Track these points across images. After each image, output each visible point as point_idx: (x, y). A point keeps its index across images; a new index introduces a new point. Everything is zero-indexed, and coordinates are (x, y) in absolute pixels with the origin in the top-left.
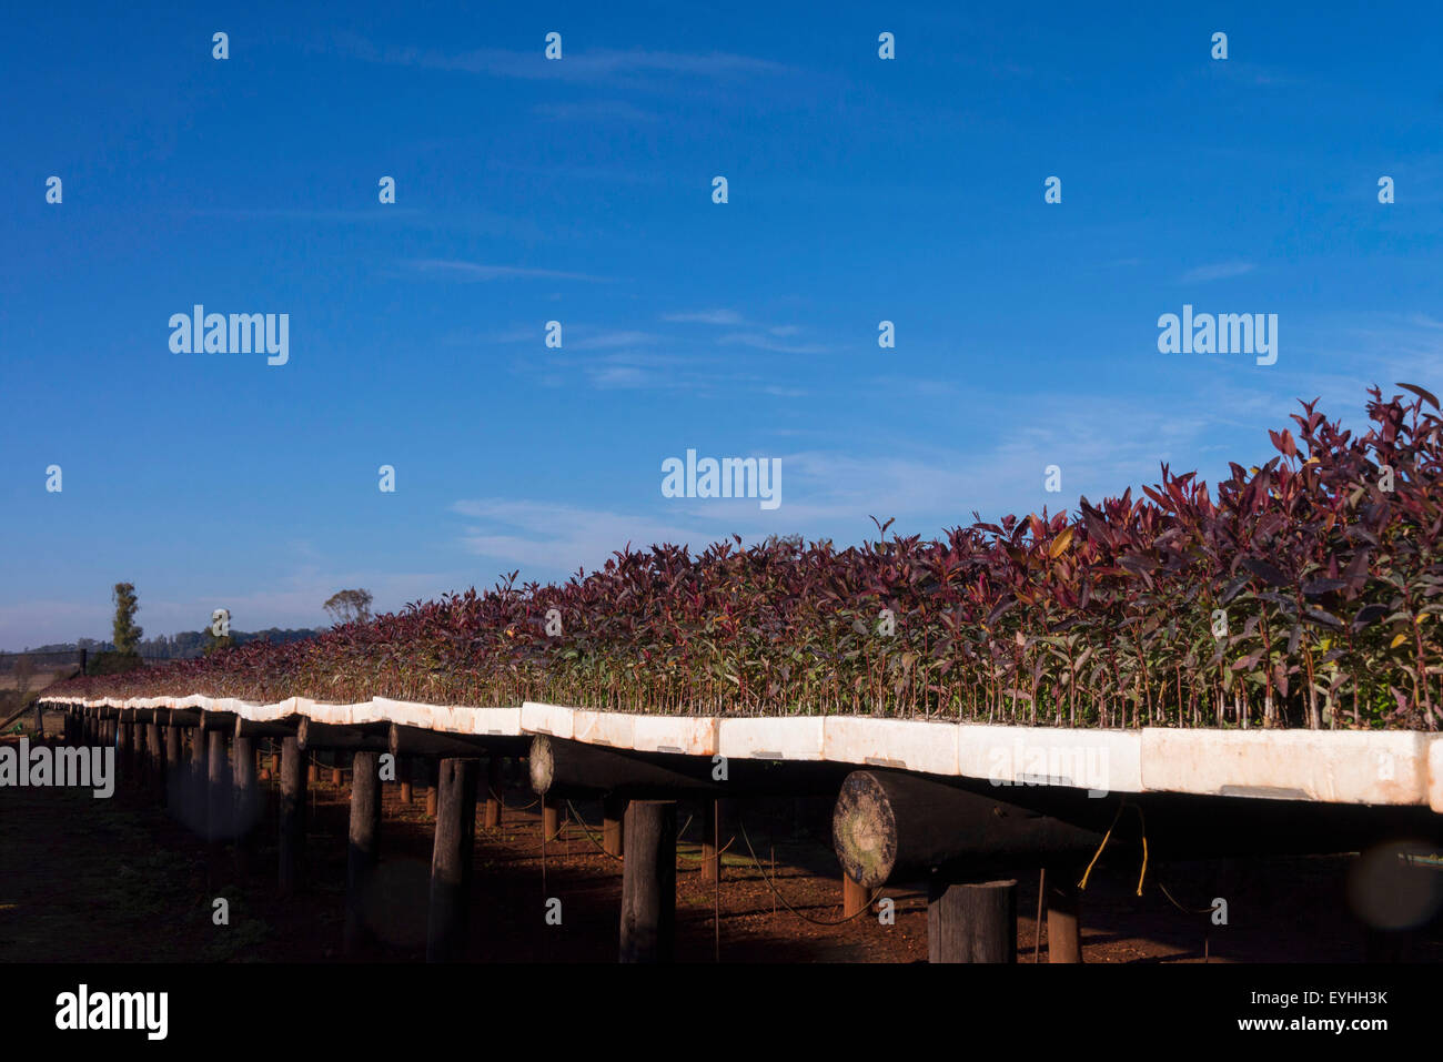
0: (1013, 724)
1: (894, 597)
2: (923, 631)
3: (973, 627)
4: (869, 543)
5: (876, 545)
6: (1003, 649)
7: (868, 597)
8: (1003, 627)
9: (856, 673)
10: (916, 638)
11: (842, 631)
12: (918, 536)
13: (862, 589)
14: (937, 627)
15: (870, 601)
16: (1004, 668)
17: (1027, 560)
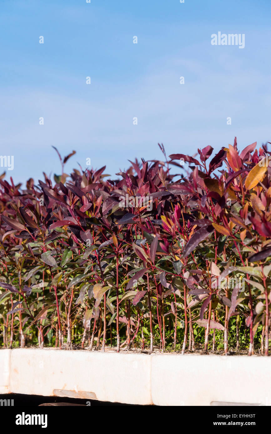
0: (206, 353)
1: (85, 228)
2: (115, 262)
3: (167, 258)
4: (48, 175)
5: (56, 177)
6: (197, 279)
7: (57, 229)
8: (196, 258)
9: (41, 305)
10: (106, 270)
11: (28, 264)
12: (104, 168)
13: (49, 221)
14: (129, 258)
15: (60, 233)
16: (198, 299)
17: (224, 191)
